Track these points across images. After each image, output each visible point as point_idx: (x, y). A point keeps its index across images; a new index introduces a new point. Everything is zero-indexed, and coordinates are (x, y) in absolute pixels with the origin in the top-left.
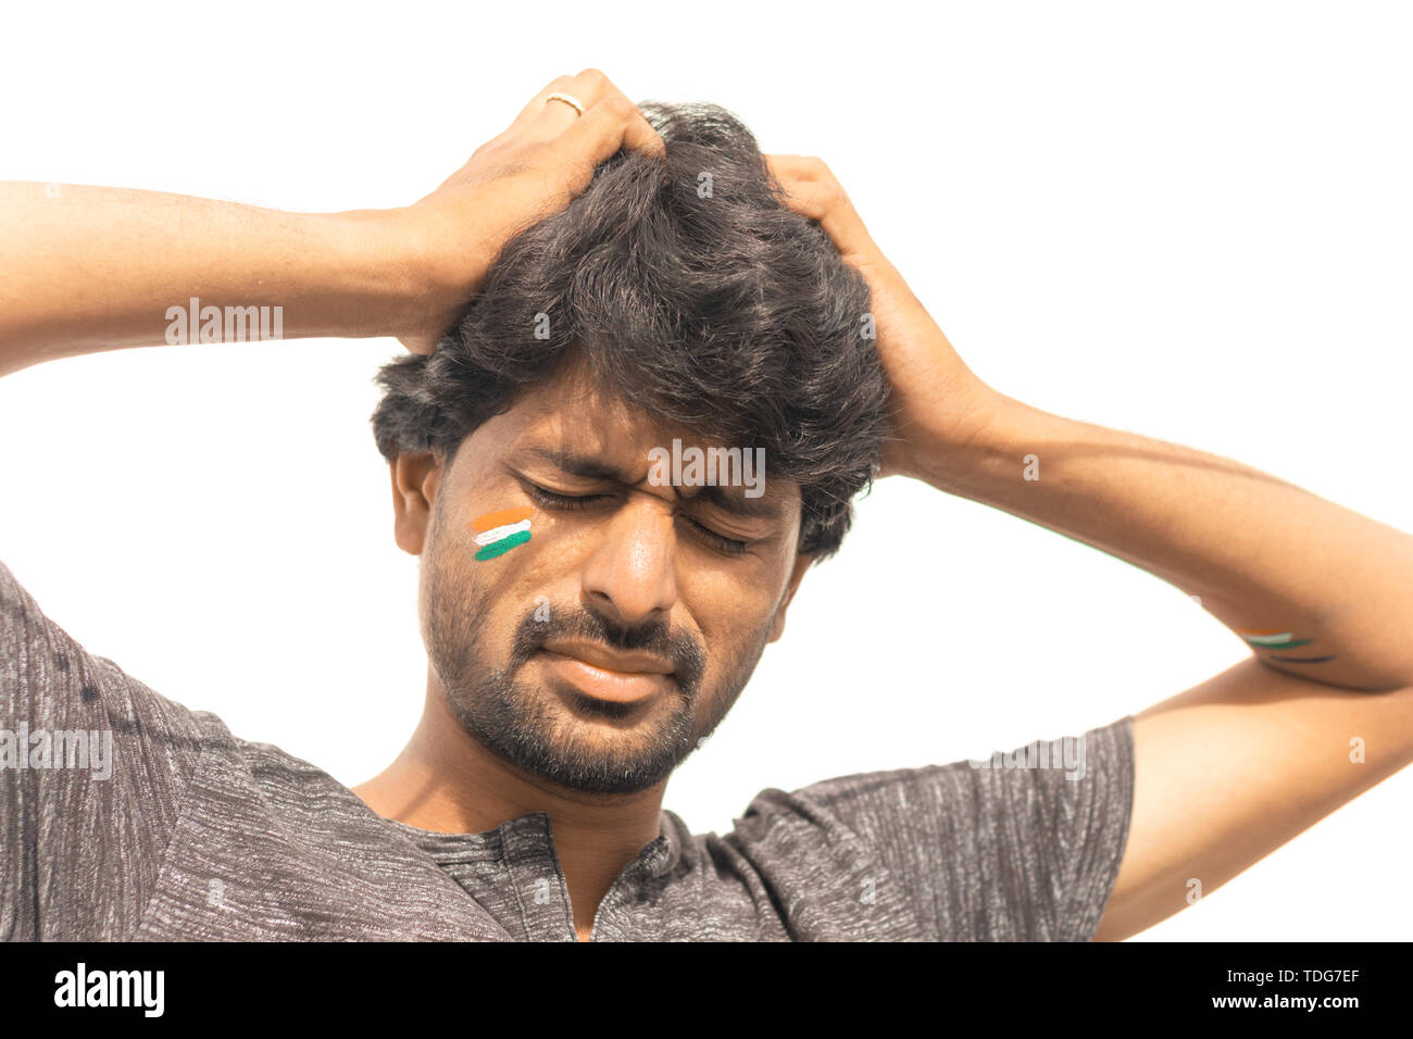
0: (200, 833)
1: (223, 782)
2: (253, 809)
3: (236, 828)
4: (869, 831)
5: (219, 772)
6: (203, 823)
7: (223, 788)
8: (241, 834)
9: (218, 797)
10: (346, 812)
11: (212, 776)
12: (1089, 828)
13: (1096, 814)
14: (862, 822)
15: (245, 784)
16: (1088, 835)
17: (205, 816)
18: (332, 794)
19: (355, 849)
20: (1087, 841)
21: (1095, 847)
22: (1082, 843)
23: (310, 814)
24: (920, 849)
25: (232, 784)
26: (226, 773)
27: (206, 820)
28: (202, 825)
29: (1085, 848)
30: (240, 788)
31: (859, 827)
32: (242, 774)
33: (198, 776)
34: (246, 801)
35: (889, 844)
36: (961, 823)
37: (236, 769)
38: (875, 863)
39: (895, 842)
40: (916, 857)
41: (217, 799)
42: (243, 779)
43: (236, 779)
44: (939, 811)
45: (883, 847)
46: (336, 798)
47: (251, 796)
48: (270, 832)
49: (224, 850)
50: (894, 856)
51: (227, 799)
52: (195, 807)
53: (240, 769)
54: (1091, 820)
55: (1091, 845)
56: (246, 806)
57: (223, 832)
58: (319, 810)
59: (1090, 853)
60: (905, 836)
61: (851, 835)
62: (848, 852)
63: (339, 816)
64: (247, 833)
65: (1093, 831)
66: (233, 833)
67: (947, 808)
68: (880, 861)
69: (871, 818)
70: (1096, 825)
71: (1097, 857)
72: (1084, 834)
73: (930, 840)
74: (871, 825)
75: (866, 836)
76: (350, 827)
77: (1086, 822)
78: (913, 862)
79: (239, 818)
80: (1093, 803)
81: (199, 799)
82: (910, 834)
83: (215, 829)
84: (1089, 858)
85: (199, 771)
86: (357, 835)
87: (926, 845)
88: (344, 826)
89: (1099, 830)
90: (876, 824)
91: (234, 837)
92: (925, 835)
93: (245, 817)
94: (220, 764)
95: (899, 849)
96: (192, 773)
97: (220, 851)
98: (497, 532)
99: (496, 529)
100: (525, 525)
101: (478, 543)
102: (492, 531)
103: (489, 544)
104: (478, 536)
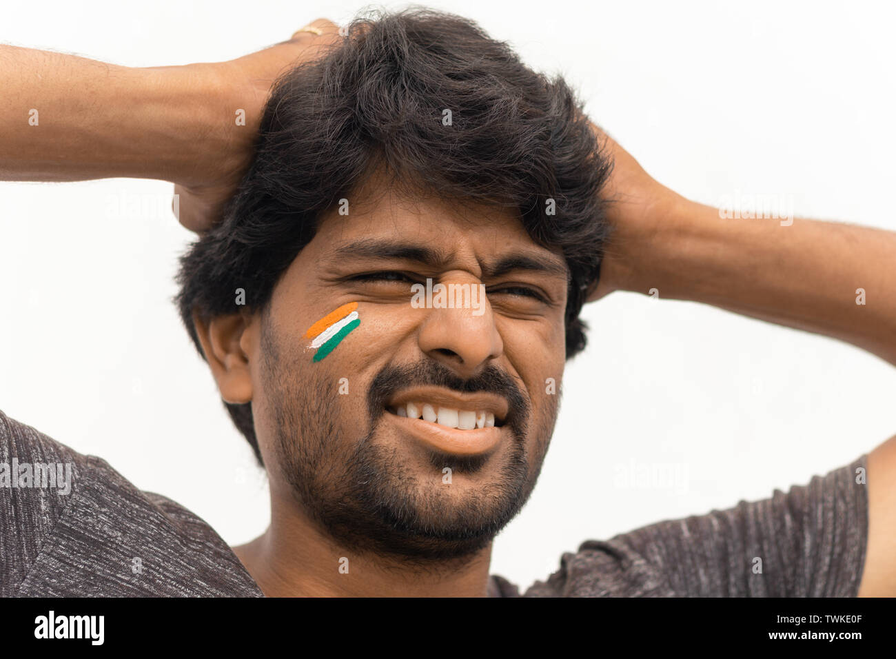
0: (57, 569)
1: (86, 524)
2: (107, 552)
3: (90, 567)
4: (658, 558)
5: (85, 514)
6: (61, 559)
7: (86, 529)
8: (93, 573)
9: (79, 537)
10: (214, 561)
11: (78, 516)
12: (832, 554)
13: (837, 539)
14: (652, 551)
15: (106, 529)
16: (832, 560)
17: (64, 553)
18: (208, 544)
19: (208, 591)
20: (830, 566)
21: (838, 570)
22: (825, 569)
23: (185, 549)
24: (701, 572)
25: (94, 527)
26: (91, 515)
27: (65, 556)
28: (60, 561)
29: (828, 574)
30: (100, 531)
31: (649, 555)
32: (104, 518)
33: (65, 515)
34: (103, 544)
35: (675, 569)
36: (734, 546)
37: (101, 512)
38: (663, 586)
39: (680, 567)
40: (698, 579)
41: (78, 539)
42: (104, 523)
43: (99, 522)
44: (716, 537)
45: (670, 572)
46: (210, 548)
47: (109, 540)
48: (119, 576)
49: (76, 586)
50: (680, 579)
51: (87, 540)
52: (57, 544)
53: (105, 513)
54: (833, 546)
55: (834, 569)
56: (102, 549)
57: (78, 569)
58: (194, 550)
59: (833, 578)
60: (689, 561)
61: (642, 562)
62: (639, 575)
63: (208, 562)
64: (99, 573)
65: (835, 556)
66: (87, 571)
67: (722, 534)
68: (667, 585)
69: (659, 548)
70: (838, 550)
71: (840, 580)
72: (827, 560)
73: (710, 563)
74: (660, 554)
75: (655, 563)
76: (212, 573)
77: (829, 548)
78: (696, 584)
79: (93, 558)
80: (835, 529)
81: (62, 537)
82: (692, 559)
83: (71, 565)
84: (832, 582)
85: (67, 511)
86: (216, 581)
87: (707, 568)
88: (207, 570)
89: (840, 555)
90: (664, 552)
91: (87, 574)
92: (704, 558)
93: (100, 559)
94: (88, 507)
95: (684, 573)
96: (61, 513)
97: (72, 586)
98: (330, 332)
99: (328, 329)
100: (354, 316)
101: (315, 347)
102: (325, 332)
103: (324, 344)
104: (313, 341)
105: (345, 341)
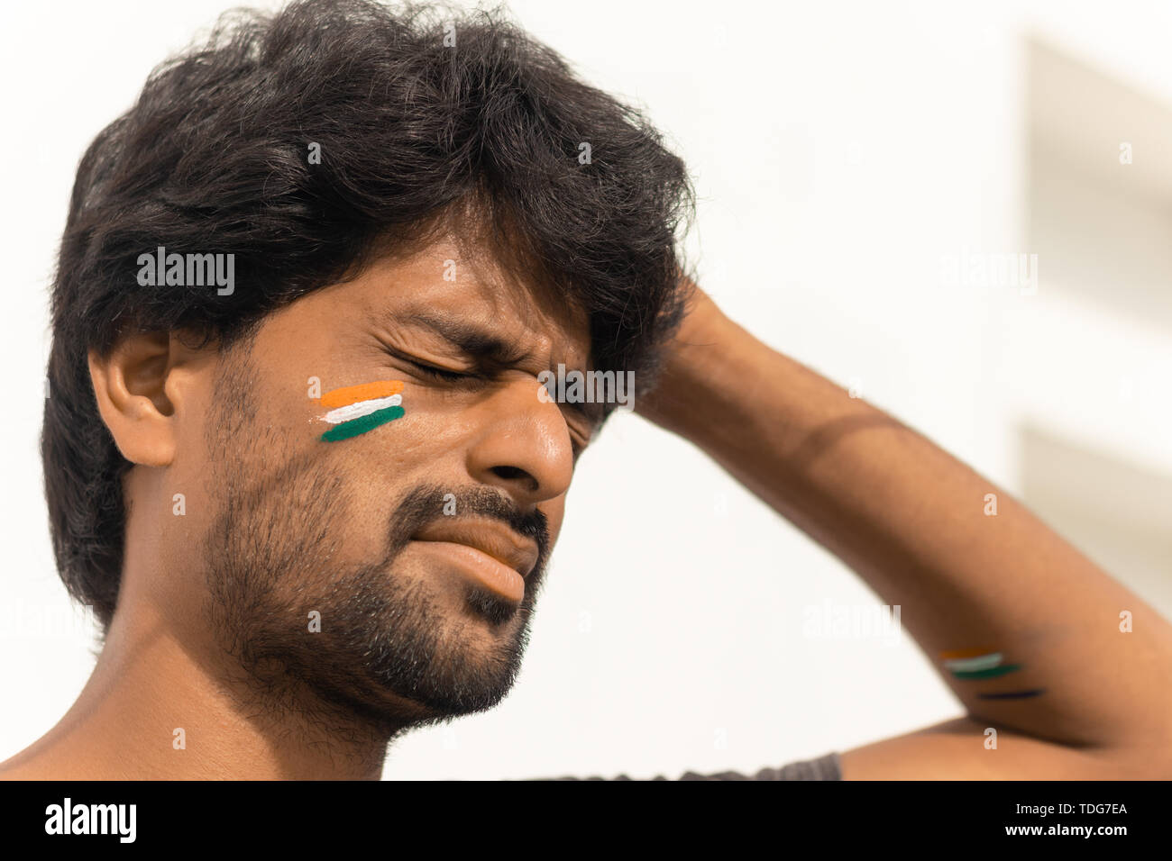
98: (359, 408)
99: (357, 405)
100: (395, 400)
101: (329, 421)
102: (351, 407)
103: (346, 422)
104: (329, 413)
105: (379, 430)
